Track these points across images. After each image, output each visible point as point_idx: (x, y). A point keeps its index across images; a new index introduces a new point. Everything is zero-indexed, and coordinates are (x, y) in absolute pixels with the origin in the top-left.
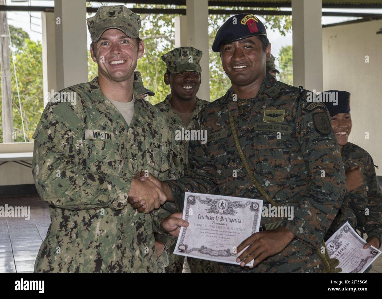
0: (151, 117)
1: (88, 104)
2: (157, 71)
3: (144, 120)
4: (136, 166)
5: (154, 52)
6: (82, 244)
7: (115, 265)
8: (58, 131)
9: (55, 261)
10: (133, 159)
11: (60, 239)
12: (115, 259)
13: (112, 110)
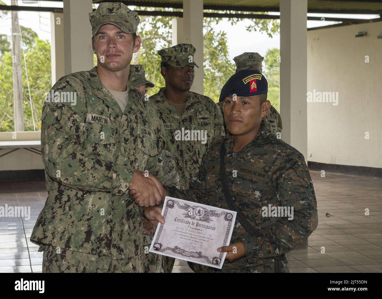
0: (143, 106)
1: (89, 91)
2: (155, 69)
3: (137, 108)
4: (128, 150)
5: (152, 51)
6: (75, 216)
7: (103, 237)
8: (64, 114)
9: (49, 230)
10: (126, 143)
11: (54, 210)
12: (104, 232)
13: (109, 97)
